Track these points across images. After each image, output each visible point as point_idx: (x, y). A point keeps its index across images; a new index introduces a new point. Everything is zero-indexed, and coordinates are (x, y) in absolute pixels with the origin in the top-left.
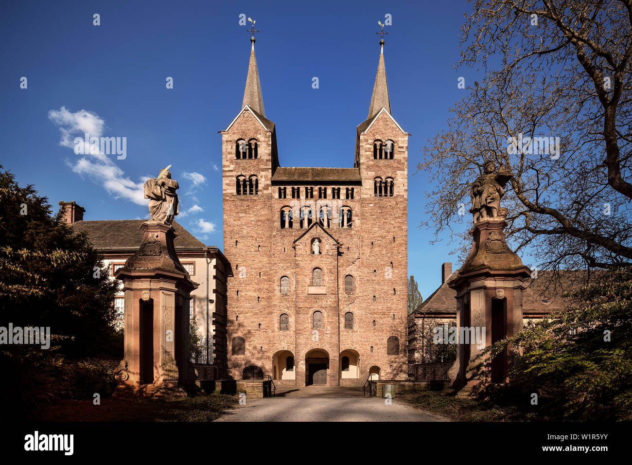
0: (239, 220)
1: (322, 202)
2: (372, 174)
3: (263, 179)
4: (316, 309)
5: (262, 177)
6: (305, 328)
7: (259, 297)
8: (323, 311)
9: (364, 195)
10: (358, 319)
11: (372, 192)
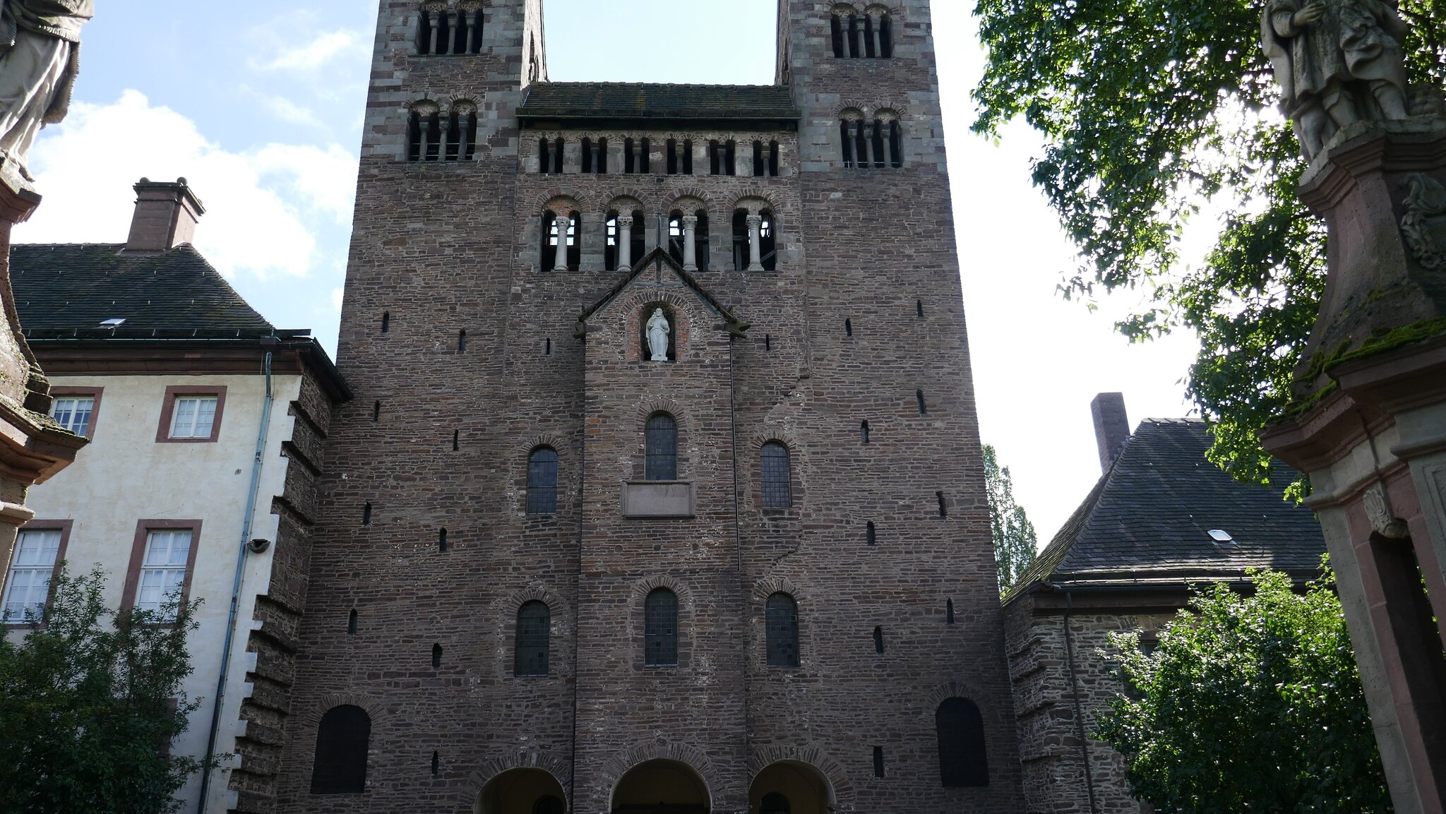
0: (402, 242)
1: (678, 183)
2: (830, 99)
3: (493, 114)
4: (654, 580)
5: (488, 106)
6: (612, 665)
7: (443, 532)
8: (681, 587)
9: (809, 163)
10: (816, 621)
11: (836, 154)
